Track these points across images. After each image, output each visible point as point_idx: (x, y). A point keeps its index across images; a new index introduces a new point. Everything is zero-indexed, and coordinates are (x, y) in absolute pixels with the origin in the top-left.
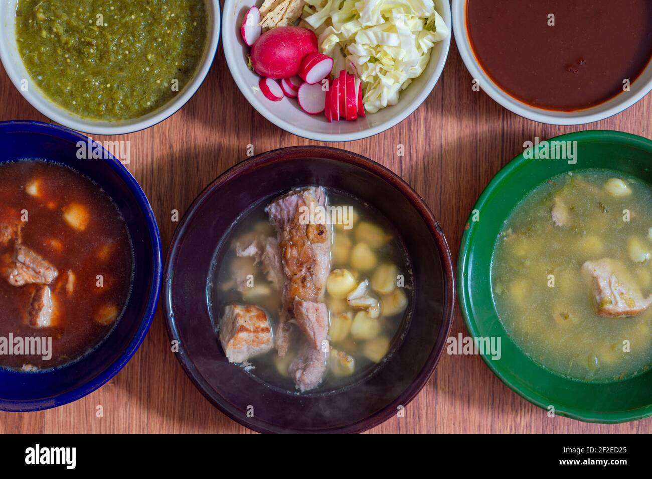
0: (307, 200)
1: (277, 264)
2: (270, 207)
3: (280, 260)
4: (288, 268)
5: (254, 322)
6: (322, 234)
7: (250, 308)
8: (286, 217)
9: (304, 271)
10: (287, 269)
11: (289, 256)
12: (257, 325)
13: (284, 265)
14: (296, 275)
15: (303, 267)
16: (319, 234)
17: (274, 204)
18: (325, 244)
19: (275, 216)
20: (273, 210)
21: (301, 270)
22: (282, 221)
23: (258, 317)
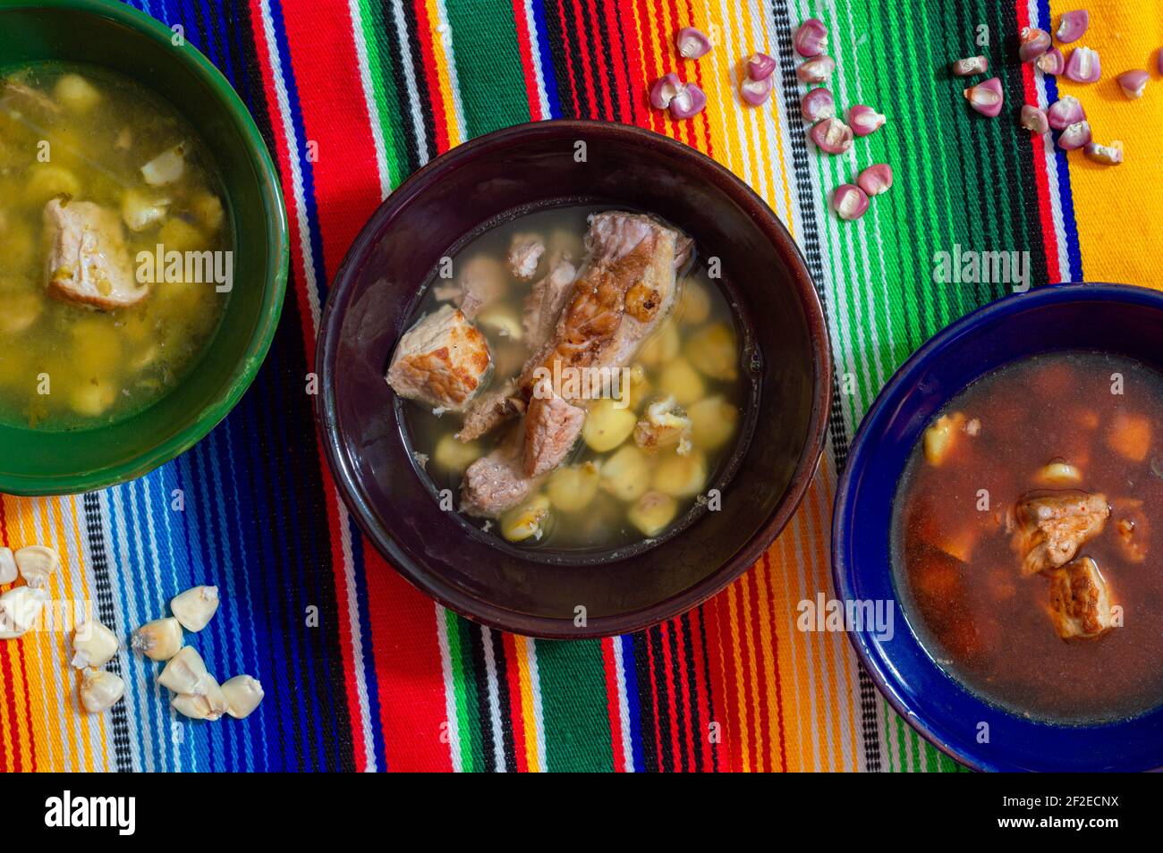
0: (661, 242)
1: (554, 308)
2: (598, 217)
3: (562, 305)
4: (566, 324)
5: (466, 357)
6: (649, 308)
7: (476, 335)
8: (613, 248)
9: (587, 344)
10: (562, 324)
11: (579, 308)
12: (466, 366)
13: (563, 317)
14: (570, 342)
15: (589, 339)
16: (645, 305)
17: (607, 218)
18: (643, 325)
19: (597, 236)
20: (601, 226)
21: (583, 341)
22: (602, 251)
23: (476, 358)
